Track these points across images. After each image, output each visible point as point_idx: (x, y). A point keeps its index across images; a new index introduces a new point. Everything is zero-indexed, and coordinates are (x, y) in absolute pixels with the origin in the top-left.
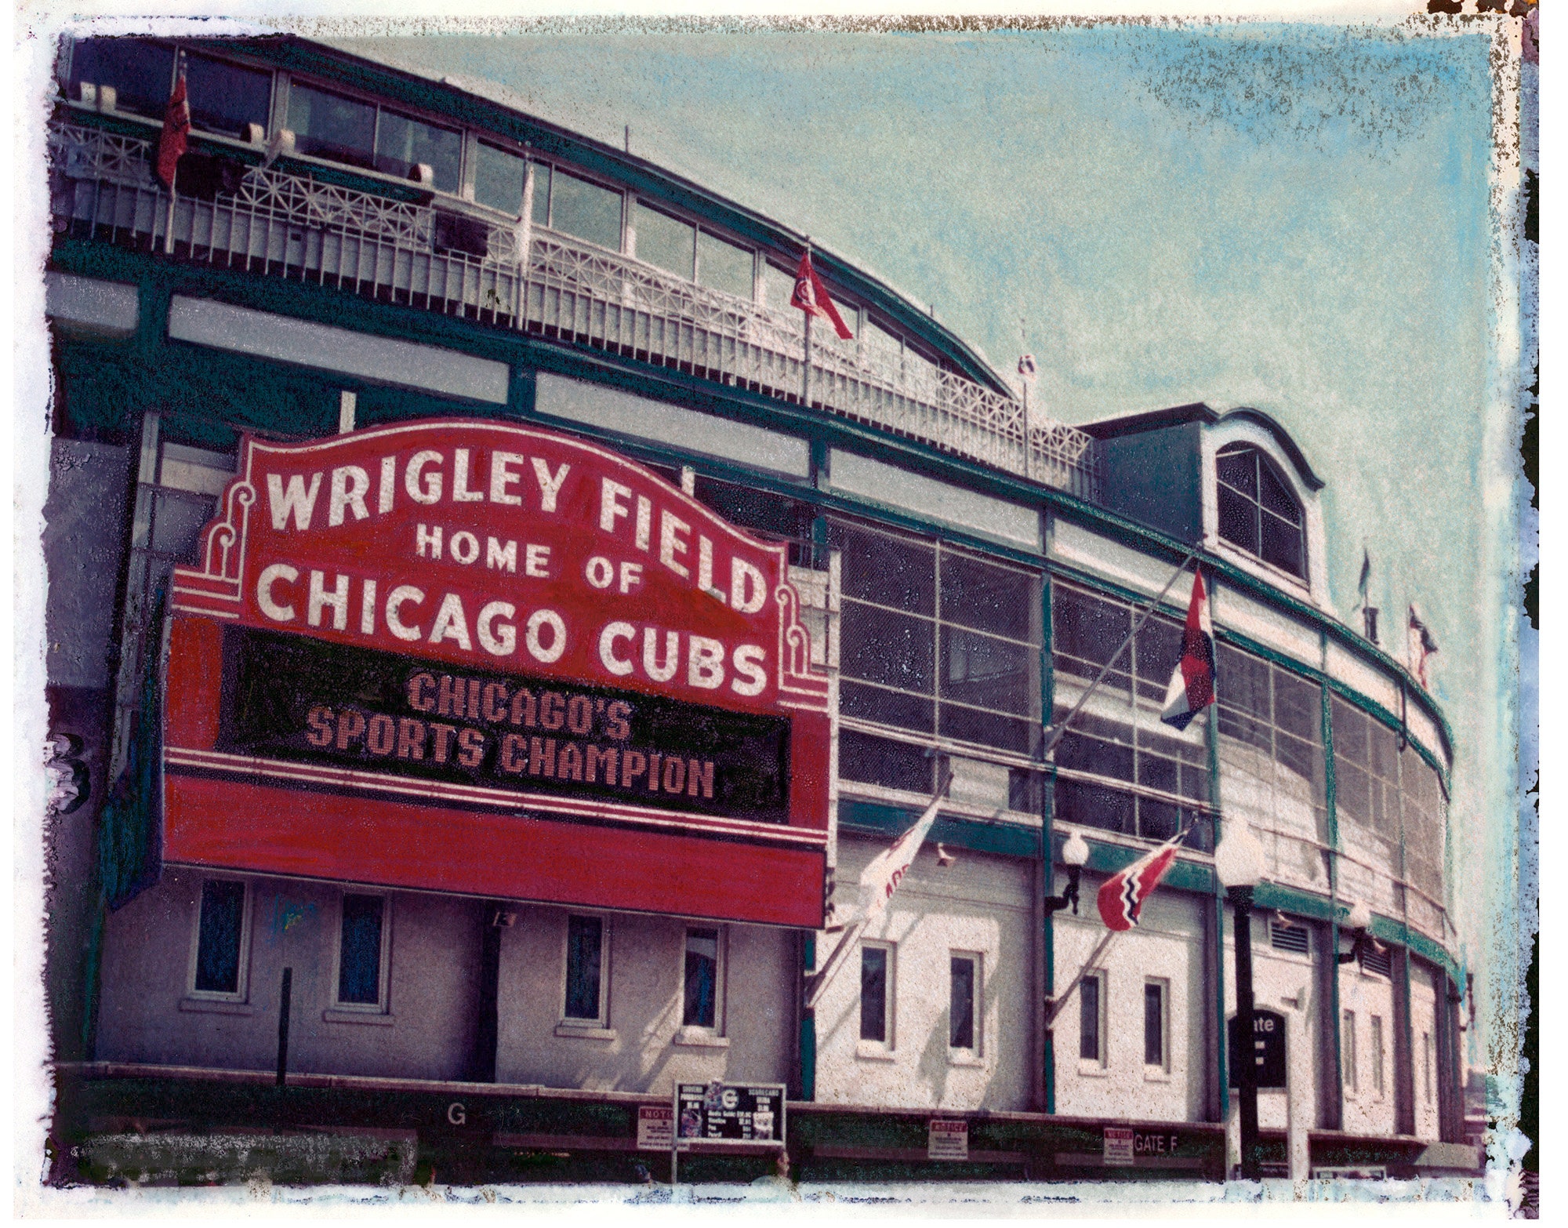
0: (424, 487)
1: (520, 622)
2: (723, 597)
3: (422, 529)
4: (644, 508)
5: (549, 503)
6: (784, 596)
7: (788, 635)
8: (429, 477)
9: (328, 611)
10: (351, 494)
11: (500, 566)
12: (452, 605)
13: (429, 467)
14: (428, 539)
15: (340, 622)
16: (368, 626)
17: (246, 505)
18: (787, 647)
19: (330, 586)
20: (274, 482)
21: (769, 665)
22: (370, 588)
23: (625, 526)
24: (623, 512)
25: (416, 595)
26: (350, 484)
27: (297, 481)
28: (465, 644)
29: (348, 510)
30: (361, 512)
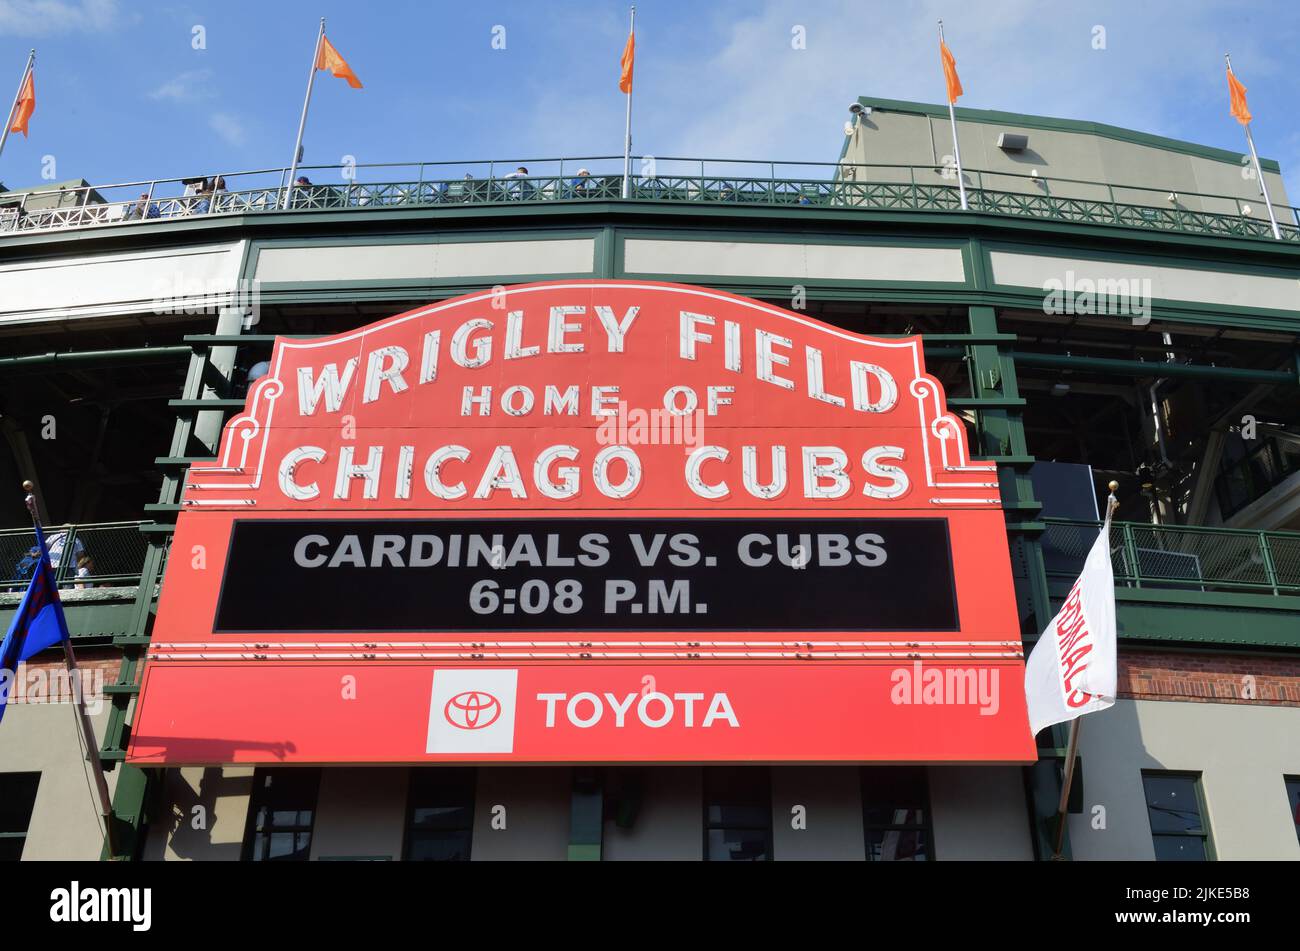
0: (471, 352)
1: (585, 463)
2: (841, 401)
3: (468, 391)
4: (732, 331)
5: (616, 343)
6: (921, 390)
7: (934, 430)
8: (476, 343)
9: (357, 481)
10: (387, 372)
11: (560, 410)
12: (503, 457)
13: (478, 333)
14: (474, 400)
15: (371, 490)
16: (402, 490)
17: (273, 399)
18: (934, 443)
19: (360, 458)
20: (305, 374)
21: (911, 463)
22: (406, 456)
23: (711, 353)
24: (706, 338)
25: (461, 453)
26: (388, 362)
27: (330, 369)
28: (518, 490)
29: (385, 385)
30: (399, 385)
